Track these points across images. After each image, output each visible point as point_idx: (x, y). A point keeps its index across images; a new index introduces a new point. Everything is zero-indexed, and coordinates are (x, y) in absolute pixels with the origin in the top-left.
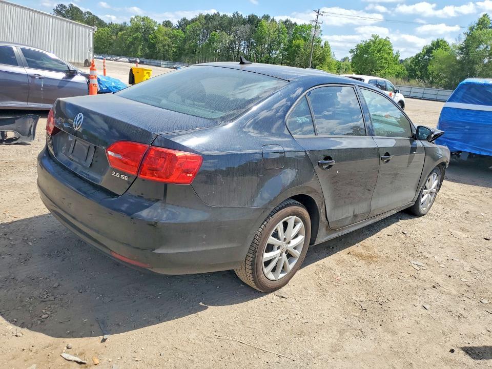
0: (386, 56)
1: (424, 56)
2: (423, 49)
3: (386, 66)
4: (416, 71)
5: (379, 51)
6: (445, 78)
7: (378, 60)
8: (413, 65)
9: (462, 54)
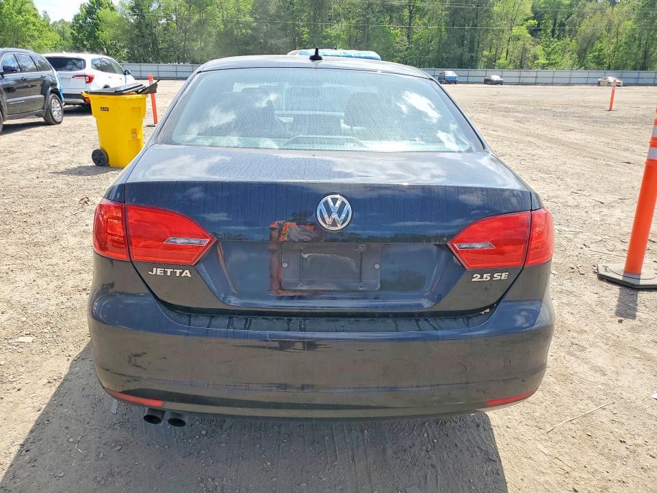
0: (33, 19)
1: (86, 19)
2: (81, 8)
3: (36, 34)
4: (82, 41)
5: (19, 12)
6: (124, 47)
7: (23, 26)
8: (74, 32)
9: (135, 15)
